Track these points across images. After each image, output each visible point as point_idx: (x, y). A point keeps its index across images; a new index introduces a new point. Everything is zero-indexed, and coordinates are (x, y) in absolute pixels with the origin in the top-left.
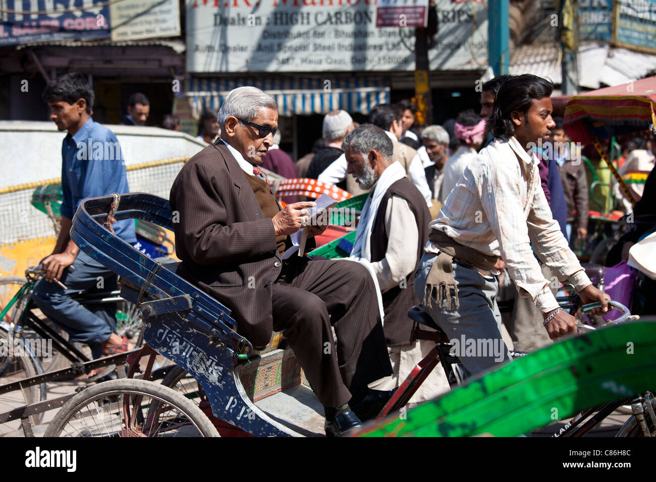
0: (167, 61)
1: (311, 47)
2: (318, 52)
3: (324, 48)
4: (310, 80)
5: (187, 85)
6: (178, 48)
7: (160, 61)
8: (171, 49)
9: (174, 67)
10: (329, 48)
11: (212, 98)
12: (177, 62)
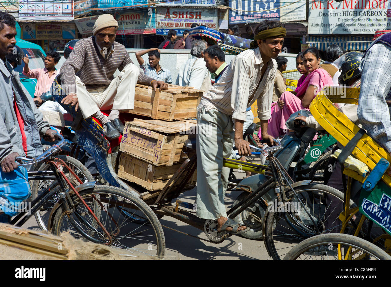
0: (301, 30)
1: (357, 25)
2: (360, 27)
3: (362, 25)
4: (356, 37)
5: (308, 39)
6: (305, 24)
7: (298, 29)
8: (303, 25)
9: (303, 32)
10: (364, 25)
11: (317, 44)
12: (304, 30)
